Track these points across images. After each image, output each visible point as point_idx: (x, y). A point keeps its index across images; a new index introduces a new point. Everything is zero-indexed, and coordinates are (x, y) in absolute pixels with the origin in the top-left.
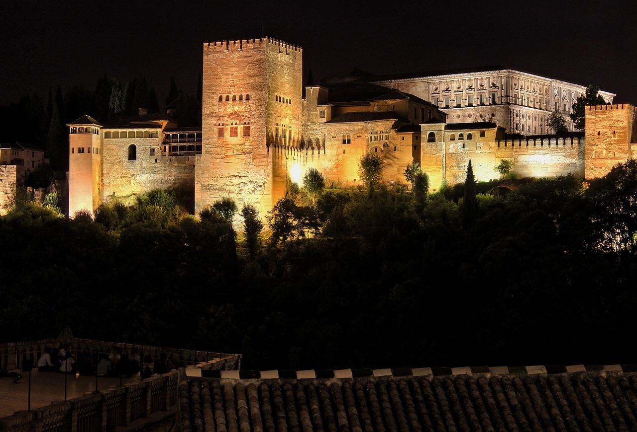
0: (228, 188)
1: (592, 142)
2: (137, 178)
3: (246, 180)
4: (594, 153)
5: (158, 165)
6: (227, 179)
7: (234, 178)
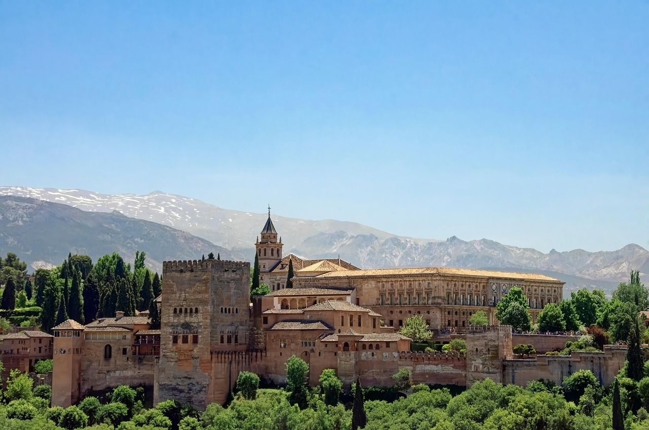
0: (180, 387)
1: (472, 357)
2: (111, 374)
3: (194, 382)
4: (473, 367)
5: (129, 363)
6: (180, 380)
7: (185, 379)
